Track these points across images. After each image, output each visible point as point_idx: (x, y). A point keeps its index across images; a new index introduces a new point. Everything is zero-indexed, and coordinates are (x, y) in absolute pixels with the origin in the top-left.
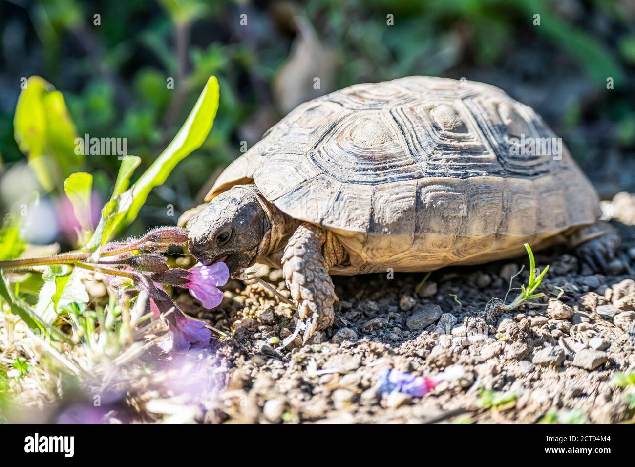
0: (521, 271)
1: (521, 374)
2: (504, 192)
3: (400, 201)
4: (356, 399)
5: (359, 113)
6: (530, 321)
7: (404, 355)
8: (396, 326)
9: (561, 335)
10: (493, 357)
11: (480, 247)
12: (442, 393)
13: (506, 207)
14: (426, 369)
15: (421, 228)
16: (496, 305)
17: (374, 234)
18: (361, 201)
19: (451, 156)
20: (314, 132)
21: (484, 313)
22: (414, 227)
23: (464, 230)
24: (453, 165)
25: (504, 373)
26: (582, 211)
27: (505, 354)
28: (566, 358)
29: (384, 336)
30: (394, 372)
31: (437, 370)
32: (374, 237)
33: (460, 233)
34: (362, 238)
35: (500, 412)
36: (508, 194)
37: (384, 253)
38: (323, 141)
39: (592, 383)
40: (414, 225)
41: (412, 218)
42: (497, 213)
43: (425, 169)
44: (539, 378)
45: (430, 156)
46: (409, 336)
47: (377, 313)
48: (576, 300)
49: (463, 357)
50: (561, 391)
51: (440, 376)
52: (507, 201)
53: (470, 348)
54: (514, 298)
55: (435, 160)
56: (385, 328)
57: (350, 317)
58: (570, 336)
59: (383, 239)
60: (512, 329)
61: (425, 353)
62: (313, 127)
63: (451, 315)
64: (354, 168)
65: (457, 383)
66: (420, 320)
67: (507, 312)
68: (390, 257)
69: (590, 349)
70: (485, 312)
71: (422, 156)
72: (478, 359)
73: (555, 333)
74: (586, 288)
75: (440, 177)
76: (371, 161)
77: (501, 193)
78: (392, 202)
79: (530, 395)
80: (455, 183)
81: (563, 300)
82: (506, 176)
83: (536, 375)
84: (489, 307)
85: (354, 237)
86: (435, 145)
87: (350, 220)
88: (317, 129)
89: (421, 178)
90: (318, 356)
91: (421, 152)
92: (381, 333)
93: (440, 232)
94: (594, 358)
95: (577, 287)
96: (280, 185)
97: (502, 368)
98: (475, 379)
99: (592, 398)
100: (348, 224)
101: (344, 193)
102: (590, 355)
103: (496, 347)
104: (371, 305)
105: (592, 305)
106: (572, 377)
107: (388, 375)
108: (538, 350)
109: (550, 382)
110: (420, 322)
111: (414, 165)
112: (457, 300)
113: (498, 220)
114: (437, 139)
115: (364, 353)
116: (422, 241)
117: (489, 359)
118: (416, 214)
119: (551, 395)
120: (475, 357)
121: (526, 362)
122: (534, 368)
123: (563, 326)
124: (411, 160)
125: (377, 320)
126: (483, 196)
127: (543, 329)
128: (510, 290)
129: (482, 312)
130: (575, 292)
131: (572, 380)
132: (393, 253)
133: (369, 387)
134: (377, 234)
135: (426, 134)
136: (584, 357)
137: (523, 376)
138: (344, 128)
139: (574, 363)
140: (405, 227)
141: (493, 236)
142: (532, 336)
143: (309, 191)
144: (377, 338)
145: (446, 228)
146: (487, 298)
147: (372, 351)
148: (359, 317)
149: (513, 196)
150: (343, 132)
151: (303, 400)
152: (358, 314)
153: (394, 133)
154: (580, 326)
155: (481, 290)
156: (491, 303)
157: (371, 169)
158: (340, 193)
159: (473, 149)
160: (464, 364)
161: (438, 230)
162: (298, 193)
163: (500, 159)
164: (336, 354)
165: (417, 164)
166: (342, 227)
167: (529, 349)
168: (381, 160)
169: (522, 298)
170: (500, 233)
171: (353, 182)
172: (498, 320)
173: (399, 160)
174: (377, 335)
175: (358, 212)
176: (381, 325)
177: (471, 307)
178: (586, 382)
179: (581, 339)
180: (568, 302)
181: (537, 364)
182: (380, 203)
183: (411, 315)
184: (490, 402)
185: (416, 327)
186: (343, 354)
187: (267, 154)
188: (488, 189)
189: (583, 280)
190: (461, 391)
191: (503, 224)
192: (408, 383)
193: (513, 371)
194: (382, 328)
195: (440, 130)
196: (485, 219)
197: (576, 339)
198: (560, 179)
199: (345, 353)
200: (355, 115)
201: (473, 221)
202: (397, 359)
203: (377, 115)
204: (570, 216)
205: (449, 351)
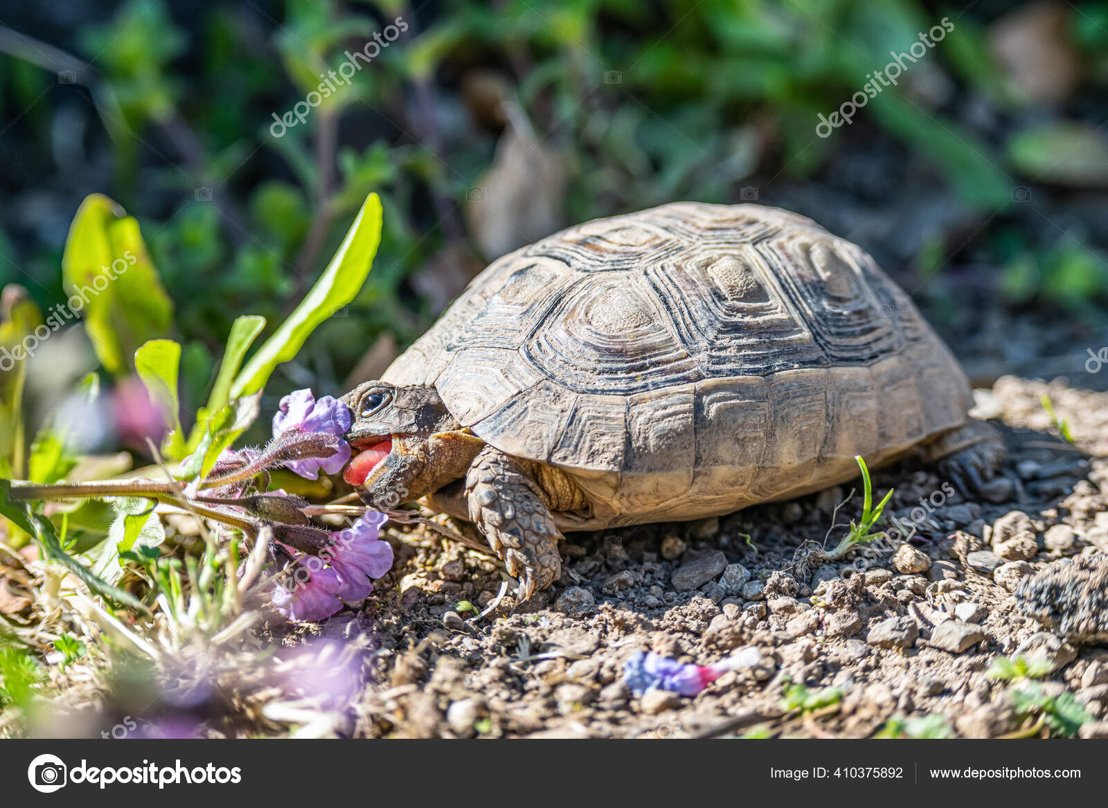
0: (850, 497)
1: (849, 660)
2: (828, 392)
3: (670, 419)
4: (591, 700)
5: (597, 276)
6: (863, 577)
7: (668, 630)
8: (655, 584)
9: (912, 599)
10: (805, 633)
11: (793, 478)
12: (726, 690)
13: (831, 414)
14: (702, 652)
15: (704, 459)
16: (810, 551)
17: (632, 473)
18: (608, 422)
19: (744, 341)
20: (527, 311)
21: (791, 563)
22: (693, 459)
23: (770, 457)
24: (748, 355)
25: (823, 658)
26: (946, 407)
27: (825, 628)
28: (918, 634)
29: (636, 601)
30: (652, 657)
31: (718, 653)
32: (632, 477)
33: (763, 462)
34: (613, 480)
35: (815, 720)
36: (833, 394)
37: (647, 499)
38: (544, 326)
39: (959, 674)
40: (693, 455)
41: (689, 444)
42: (819, 425)
43: (705, 365)
44: (877, 667)
45: (712, 343)
46: (676, 600)
47: (626, 563)
48: (936, 544)
49: (759, 634)
50: (911, 686)
51: (724, 663)
52: (833, 406)
53: (770, 619)
54: (839, 540)
55: (720, 349)
56: (637, 587)
57: (583, 569)
58: (926, 599)
59: (645, 480)
60: (836, 588)
61: (699, 626)
62: (527, 303)
63: (740, 566)
64: (595, 369)
65: (749, 674)
66: (692, 575)
67: (827, 562)
68: (657, 504)
69: (957, 620)
70: (793, 563)
71: (700, 344)
72: (782, 635)
73: (903, 595)
74: (951, 524)
75: (730, 376)
76: (621, 356)
77: (823, 394)
78: (658, 421)
79: (863, 692)
80: (753, 385)
81: (915, 543)
82: (830, 365)
83: (872, 662)
84: (800, 555)
85: (600, 479)
86: (719, 325)
87: (593, 453)
88: (532, 305)
89: (701, 379)
90: (532, 630)
91: (698, 337)
92: (632, 595)
93: (732, 463)
94: (962, 634)
95: (937, 522)
96: (480, 400)
97: (819, 650)
98: (777, 668)
99: (958, 697)
100: (590, 460)
101: (582, 410)
102: (957, 630)
103: (810, 617)
104: (616, 551)
105: (960, 552)
106: (929, 663)
107: (642, 662)
108: (875, 622)
109: (894, 672)
110: (693, 577)
111: (689, 359)
112: (751, 542)
113: (821, 437)
114: (722, 314)
115: (605, 627)
116: (706, 479)
117: (799, 635)
118: (696, 438)
119: (896, 692)
120: (778, 632)
121: (857, 641)
122: (870, 650)
123: (915, 584)
124: (683, 351)
125: (625, 575)
126: (797, 400)
127: (884, 589)
128: (832, 527)
129: (789, 562)
130: (933, 531)
131: (928, 669)
132: (662, 499)
133: (612, 681)
134: (636, 474)
135: (703, 308)
136: (946, 633)
137: (852, 662)
138: (574, 303)
139: (932, 642)
140: (679, 459)
141: (813, 461)
142: (866, 600)
143: (526, 409)
144: (624, 603)
145: (741, 456)
146: (797, 540)
147: (616, 623)
148: (597, 569)
149: (842, 396)
150: (574, 310)
151: (509, 700)
152: (596, 565)
153: (654, 309)
154: (941, 584)
155: (788, 527)
156: (803, 547)
157: (621, 369)
158: (576, 410)
159: (776, 326)
160: (760, 645)
161: (729, 461)
162: (510, 414)
163: (818, 338)
164: (561, 628)
165: (694, 358)
166: (581, 465)
167: (861, 620)
168: (637, 355)
169: (851, 541)
170: (824, 455)
171: (594, 392)
172: (813, 575)
173: (665, 353)
174: (626, 598)
175: (605, 439)
176: (631, 582)
177: (772, 554)
178: (949, 672)
179: (943, 605)
180: (922, 547)
181: (874, 644)
182: (639, 423)
183: (678, 566)
184: (800, 705)
185: (686, 585)
186: (572, 628)
187: (455, 347)
188: (804, 389)
189: (947, 511)
190: (754, 686)
191: (828, 441)
192: (673, 674)
193: (837, 655)
194: (633, 587)
195: (725, 299)
196: (801, 435)
197: (935, 604)
198: (909, 359)
199: (575, 626)
200: (590, 280)
201: (783, 442)
202: (656, 636)
203: (625, 280)
204: (928, 417)
205: (737, 623)
